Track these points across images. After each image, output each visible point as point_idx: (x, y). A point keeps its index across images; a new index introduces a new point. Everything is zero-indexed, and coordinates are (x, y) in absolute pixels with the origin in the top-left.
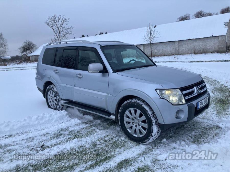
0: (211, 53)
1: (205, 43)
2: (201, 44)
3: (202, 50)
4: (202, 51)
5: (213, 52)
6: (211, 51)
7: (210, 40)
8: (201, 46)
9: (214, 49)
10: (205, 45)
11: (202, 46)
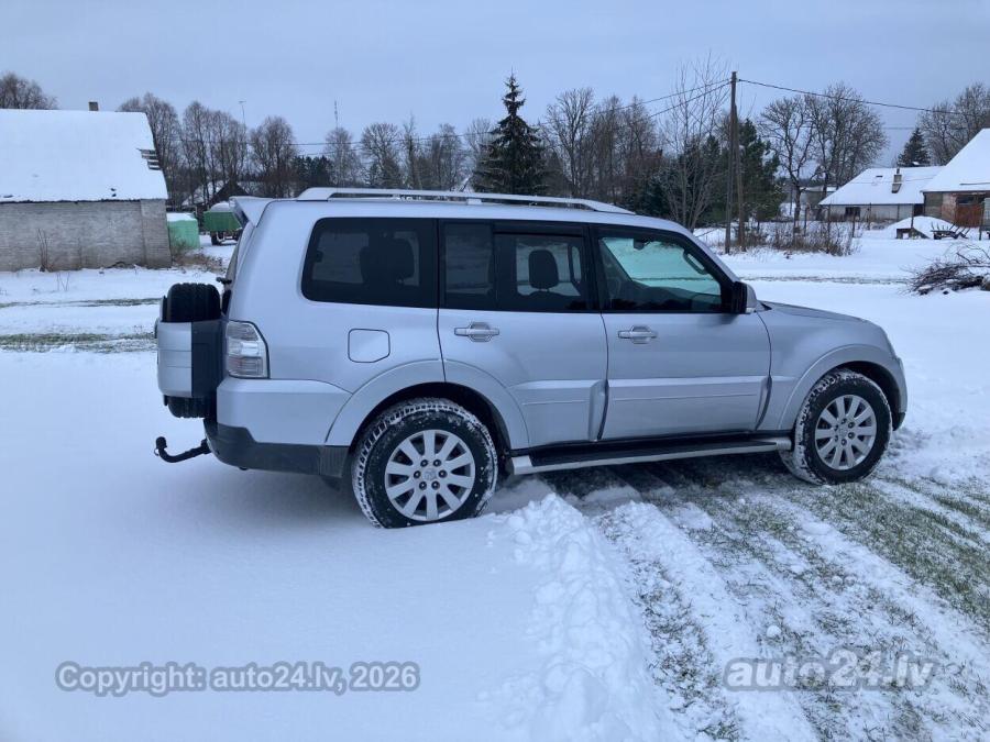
0: (114, 266)
1: (84, 223)
2: (67, 227)
3: (74, 254)
4: (71, 258)
5: (122, 264)
6: (114, 260)
7: (102, 215)
8: (64, 234)
9: (122, 253)
10: (83, 234)
11: (69, 238)
